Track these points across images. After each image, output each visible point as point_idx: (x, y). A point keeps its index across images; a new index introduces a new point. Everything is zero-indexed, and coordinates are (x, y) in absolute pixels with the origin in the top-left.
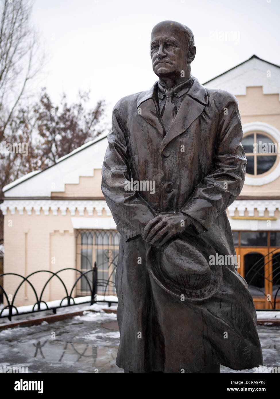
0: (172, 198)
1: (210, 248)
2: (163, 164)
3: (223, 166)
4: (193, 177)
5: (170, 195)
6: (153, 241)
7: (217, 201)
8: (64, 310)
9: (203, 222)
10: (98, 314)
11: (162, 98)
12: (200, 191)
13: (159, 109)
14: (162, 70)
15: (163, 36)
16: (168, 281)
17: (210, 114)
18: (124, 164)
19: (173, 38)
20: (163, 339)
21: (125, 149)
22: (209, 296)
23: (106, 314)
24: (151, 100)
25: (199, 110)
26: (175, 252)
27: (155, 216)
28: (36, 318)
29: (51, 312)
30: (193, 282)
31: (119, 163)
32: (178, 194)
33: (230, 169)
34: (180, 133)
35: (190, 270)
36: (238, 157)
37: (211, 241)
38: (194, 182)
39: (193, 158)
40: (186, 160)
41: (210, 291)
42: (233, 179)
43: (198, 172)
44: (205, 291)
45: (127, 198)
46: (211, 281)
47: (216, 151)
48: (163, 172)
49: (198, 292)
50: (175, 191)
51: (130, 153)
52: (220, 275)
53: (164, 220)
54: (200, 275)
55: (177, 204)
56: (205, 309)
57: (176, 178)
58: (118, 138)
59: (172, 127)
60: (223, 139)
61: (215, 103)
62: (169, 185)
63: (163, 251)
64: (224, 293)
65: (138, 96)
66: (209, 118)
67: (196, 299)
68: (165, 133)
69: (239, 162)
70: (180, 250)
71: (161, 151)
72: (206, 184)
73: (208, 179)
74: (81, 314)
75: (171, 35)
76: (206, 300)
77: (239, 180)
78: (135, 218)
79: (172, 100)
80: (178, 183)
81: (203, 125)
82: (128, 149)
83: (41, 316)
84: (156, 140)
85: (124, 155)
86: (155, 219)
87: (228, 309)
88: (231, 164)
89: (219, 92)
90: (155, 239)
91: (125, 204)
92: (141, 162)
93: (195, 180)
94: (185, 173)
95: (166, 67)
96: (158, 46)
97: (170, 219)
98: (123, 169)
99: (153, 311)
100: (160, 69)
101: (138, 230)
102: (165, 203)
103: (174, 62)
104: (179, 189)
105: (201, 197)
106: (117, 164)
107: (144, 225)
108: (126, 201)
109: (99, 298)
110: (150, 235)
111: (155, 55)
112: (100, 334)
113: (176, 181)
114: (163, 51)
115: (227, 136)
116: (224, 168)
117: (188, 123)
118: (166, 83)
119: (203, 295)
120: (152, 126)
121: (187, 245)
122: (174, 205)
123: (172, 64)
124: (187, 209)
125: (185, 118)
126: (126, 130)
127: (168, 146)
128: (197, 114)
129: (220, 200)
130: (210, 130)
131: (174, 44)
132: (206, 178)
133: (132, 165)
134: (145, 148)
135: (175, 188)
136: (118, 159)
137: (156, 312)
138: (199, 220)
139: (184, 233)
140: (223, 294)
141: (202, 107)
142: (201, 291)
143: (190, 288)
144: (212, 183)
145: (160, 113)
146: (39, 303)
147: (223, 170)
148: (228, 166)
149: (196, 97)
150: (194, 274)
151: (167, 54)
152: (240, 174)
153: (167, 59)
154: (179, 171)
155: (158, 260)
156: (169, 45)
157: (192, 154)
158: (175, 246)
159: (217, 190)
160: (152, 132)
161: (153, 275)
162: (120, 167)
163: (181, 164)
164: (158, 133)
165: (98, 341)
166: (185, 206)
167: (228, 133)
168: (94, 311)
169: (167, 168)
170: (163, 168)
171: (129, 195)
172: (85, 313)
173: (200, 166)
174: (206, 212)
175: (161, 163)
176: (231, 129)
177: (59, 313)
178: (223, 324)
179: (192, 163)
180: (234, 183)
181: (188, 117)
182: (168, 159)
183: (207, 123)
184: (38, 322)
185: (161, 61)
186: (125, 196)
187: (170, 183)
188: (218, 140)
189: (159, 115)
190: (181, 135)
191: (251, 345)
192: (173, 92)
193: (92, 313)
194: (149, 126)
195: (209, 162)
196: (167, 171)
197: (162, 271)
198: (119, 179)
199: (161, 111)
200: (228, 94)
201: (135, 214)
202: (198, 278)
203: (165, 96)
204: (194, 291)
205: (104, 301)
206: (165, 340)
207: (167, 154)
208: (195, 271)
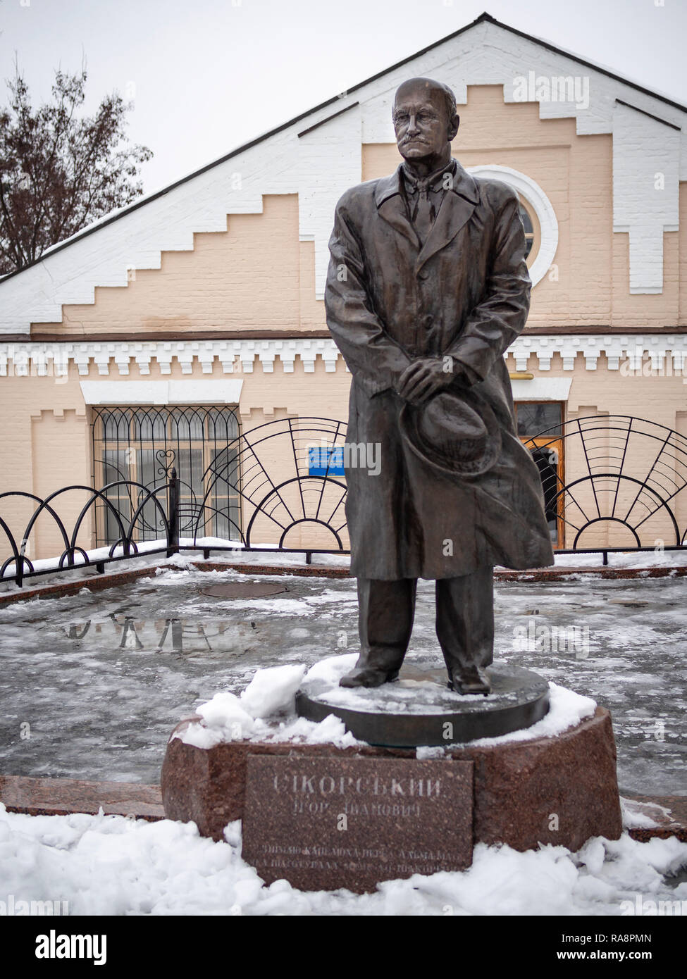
0: (433, 337)
1: (484, 404)
2: (420, 289)
3: (501, 292)
4: (461, 307)
5: (430, 332)
6: (411, 396)
7: (496, 341)
8: (117, 566)
9: (477, 369)
10: (186, 572)
11: (413, 192)
12: (472, 326)
13: (410, 210)
14: (414, 153)
15: (415, 102)
16: (428, 450)
17: (483, 217)
18: (361, 289)
19: (429, 106)
20: (422, 530)
21: (361, 266)
22: (485, 470)
23: (200, 573)
24: (398, 197)
25: (468, 211)
26: (440, 411)
27: (412, 362)
28: (67, 581)
29: (93, 569)
30: (464, 450)
31: (354, 287)
32: (442, 331)
33: (511, 295)
34: (443, 245)
35: (462, 434)
36: (520, 278)
37: (486, 396)
38: (463, 314)
39: (461, 280)
40: (451, 284)
41: (485, 464)
42: (515, 309)
43: (467, 300)
44: (479, 463)
45: (372, 337)
46: (486, 450)
47: (490, 270)
48: (419, 301)
49: (470, 465)
50: (436, 327)
51: (369, 273)
52: (498, 442)
53: (426, 367)
54: (474, 440)
55: (440, 345)
56: (478, 488)
57: (438, 309)
58: (349, 251)
59: (432, 238)
60: (499, 252)
61: (489, 201)
62: (429, 318)
63: (424, 409)
64: (505, 466)
65: (375, 188)
66: (482, 223)
67: (468, 474)
68: (421, 246)
69: (523, 286)
70: (446, 408)
71: (416, 270)
72: (479, 317)
73: (482, 309)
74: (151, 573)
75: (428, 102)
76: (480, 475)
77: (522, 310)
78: (385, 364)
79: (428, 195)
80: (441, 315)
81: (474, 234)
82: (365, 268)
83: (75, 577)
84: (409, 254)
85: (360, 275)
86: (414, 366)
87: (508, 488)
88: (512, 288)
89: (493, 183)
90: (414, 392)
91: (369, 346)
92: (388, 287)
93: (463, 311)
94: (450, 302)
95: (419, 148)
96: (408, 117)
97: (434, 365)
98: (361, 296)
99: (407, 494)
100: (412, 150)
101: (389, 381)
102: (423, 343)
103: (430, 141)
104: (442, 323)
105: (474, 335)
106: (351, 289)
107: (398, 374)
108: (370, 342)
109: (184, 541)
110: (408, 388)
111: (402, 129)
112: (205, 605)
113: (437, 313)
114: (416, 124)
115: (505, 248)
116: (502, 294)
117: (454, 231)
118: (417, 169)
119: (476, 469)
120: (402, 234)
121: (456, 400)
122: (436, 346)
123: (427, 143)
124: (455, 351)
125: (448, 224)
126: (360, 239)
127: (426, 264)
128: (465, 219)
129: (500, 338)
130: (483, 240)
131: (431, 115)
132: (478, 308)
133: (373, 290)
134: (393, 266)
135: (436, 323)
136: (353, 282)
137: (411, 494)
138: (472, 366)
139: (451, 385)
140: (502, 468)
141: (472, 207)
142: (473, 464)
143: (459, 460)
144: (487, 316)
145: (412, 215)
146: (70, 551)
147: (501, 297)
148: (507, 290)
149: (461, 193)
150: (467, 440)
151: (421, 129)
152: (524, 302)
153: (422, 137)
154: (442, 299)
155: (415, 423)
156: (425, 116)
157: (459, 275)
158: (440, 402)
159: (494, 325)
160: (403, 244)
161: (409, 442)
162: (356, 293)
163: (445, 290)
164: (412, 245)
165: (205, 615)
166: (452, 347)
167: (508, 243)
168: (175, 568)
169: (425, 295)
170: (420, 294)
171: (374, 334)
172: (158, 571)
173: (470, 291)
174: (482, 355)
175: (418, 288)
176: (511, 237)
177: (110, 571)
178: (503, 508)
179: (460, 288)
180: (517, 316)
181: (453, 222)
182: (426, 282)
183: (478, 230)
184: (72, 589)
185: (413, 140)
186: (369, 334)
187: (430, 315)
188: (493, 254)
189: (411, 219)
190: (444, 249)
191: (538, 537)
192: (429, 184)
193: (171, 571)
194: (397, 235)
195: (481, 285)
196: (425, 300)
197: (422, 437)
198: (358, 311)
199: (412, 212)
200: (505, 186)
201: (385, 359)
202: (471, 444)
203: (416, 189)
204: (465, 464)
205: (195, 548)
206: (425, 531)
207: (425, 275)
208: (468, 435)
